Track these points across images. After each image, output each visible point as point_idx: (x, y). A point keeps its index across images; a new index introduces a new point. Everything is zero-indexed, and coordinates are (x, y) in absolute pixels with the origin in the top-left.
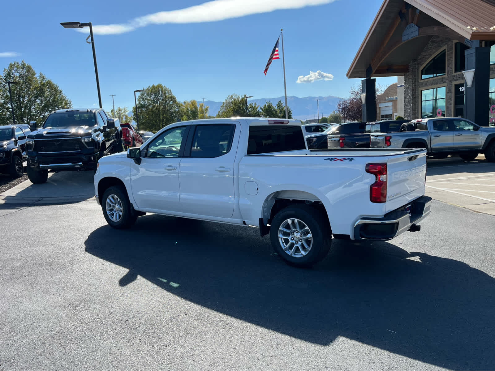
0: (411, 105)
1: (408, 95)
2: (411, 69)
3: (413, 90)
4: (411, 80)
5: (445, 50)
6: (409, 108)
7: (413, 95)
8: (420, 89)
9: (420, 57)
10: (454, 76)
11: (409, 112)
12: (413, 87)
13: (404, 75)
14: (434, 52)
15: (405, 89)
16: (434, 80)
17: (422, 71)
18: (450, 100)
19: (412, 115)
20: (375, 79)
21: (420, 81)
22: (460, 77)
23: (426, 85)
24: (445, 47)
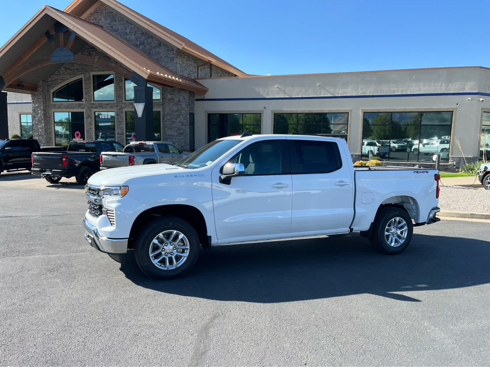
0: (43, 124)
1: (37, 114)
2: (40, 89)
3: (44, 110)
4: (42, 100)
5: (82, 78)
6: (41, 128)
7: (44, 115)
8: (53, 110)
9: (50, 79)
10: (93, 104)
11: (40, 131)
12: (43, 107)
13: (32, 94)
14: (68, 79)
15: (33, 107)
16: (69, 104)
17: (53, 93)
18: (90, 125)
19: (45, 134)
20: (7, 93)
21: (52, 103)
22: (100, 106)
23: (60, 107)
24: (82, 76)
